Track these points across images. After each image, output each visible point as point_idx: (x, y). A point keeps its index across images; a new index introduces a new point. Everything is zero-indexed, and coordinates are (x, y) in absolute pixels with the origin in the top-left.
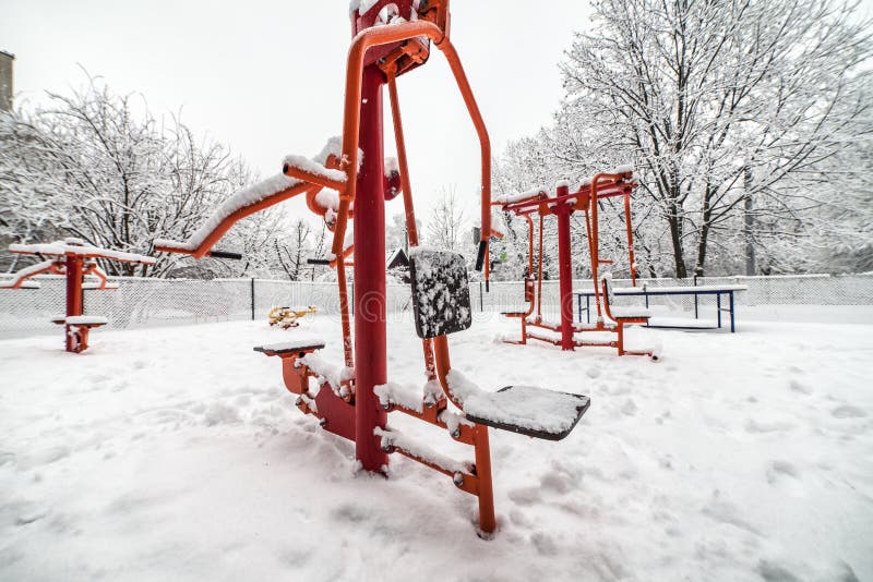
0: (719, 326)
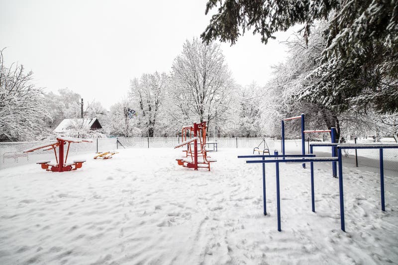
0: (214, 150)
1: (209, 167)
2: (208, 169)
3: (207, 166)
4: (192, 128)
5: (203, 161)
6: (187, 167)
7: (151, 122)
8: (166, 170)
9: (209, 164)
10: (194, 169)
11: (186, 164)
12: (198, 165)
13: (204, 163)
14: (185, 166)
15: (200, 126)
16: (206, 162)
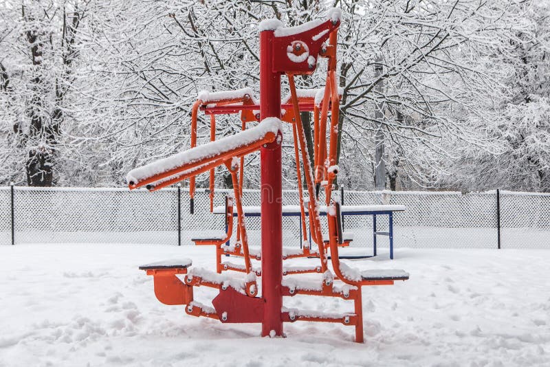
0: (375, 254)
1: (356, 320)
2: (351, 331)
3: (347, 307)
4: (247, 101)
5: (316, 280)
6: (217, 315)
7: (37, 124)
8: (78, 332)
9: (356, 296)
10: (257, 327)
11: (204, 297)
12: (288, 303)
13: (327, 290)
14: (197, 311)
15: (298, 52)
16: (339, 285)
